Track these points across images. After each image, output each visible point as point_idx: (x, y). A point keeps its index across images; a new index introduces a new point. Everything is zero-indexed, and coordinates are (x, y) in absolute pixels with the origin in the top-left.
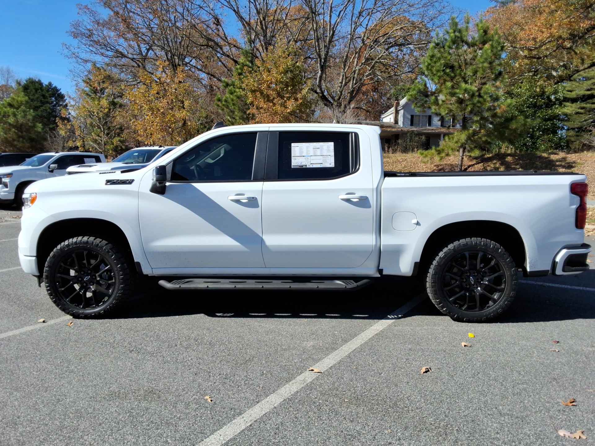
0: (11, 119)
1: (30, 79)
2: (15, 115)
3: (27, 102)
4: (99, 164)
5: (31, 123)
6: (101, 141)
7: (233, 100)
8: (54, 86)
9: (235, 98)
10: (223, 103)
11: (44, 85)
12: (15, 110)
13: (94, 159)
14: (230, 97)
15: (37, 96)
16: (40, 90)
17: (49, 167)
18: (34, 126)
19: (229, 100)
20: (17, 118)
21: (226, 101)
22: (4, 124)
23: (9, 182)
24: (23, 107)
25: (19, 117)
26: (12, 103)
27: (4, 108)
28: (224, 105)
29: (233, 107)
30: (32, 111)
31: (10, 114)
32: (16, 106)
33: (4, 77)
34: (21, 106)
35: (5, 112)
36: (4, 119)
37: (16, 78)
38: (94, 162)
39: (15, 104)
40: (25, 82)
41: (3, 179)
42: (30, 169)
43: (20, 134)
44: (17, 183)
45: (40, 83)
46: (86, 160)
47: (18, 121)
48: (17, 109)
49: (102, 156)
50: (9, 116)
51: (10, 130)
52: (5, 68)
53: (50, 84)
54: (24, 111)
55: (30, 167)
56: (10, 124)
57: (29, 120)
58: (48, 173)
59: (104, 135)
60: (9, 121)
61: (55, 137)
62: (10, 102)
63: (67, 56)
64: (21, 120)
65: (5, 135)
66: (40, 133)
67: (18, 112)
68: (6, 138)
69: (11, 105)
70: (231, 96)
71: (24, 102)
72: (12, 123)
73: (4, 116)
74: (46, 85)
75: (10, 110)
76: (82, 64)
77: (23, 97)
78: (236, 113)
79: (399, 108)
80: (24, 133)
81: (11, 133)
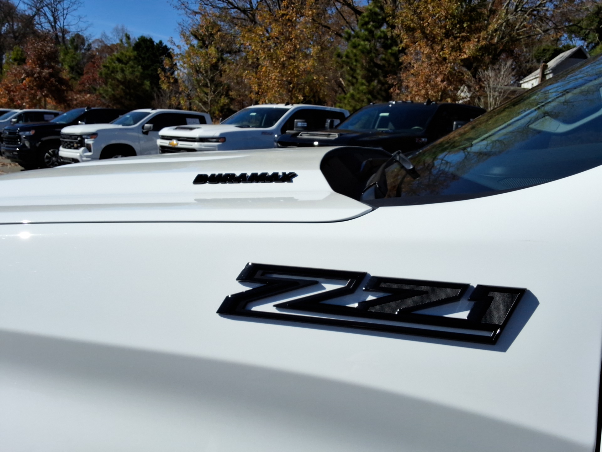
0: (119, 75)
1: (142, 37)
2: (123, 71)
3: (136, 58)
4: (203, 126)
5: (139, 80)
6: (208, 98)
7: (355, 55)
8: (164, 45)
9: (358, 53)
10: (344, 58)
11: (155, 44)
12: (123, 65)
13: (198, 120)
14: (352, 51)
15: (148, 55)
16: (151, 49)
17: (143, 127)
18: (142, 84)
19: (351, 55)
20: (125, 75)
21: (347, 56)
22: (112, 80)
23: (93, 144)
24: (131, 63)
25: (127, 73)
26: (120, 58)
27: (113, 63)
28: (344, 61)
29: (355, 64)
30: (140, 67)
31: (118, 69)
32: (124, 61)
33: (119, 36)
34: (129, 61)
35: (114, 68)
36: (113, 75)
37: (126, 32)
38: (197, 124)
39: (124, 59)
40: (137, 41)
41: (86, 140)
42: (120, 129)
43: (128, 91)
44: (103, 146)
45: (151, 41)
46: (188, 120)
47: (126, 78)
48: (126, 64)
49: (208, 117)
50: (117, 72)
51: (118, 86)
52: (120, 27)
53: (161, 42)
54: (132, 67)
55: (120, 126)
56: (118, 80)
57: (137, 77)
58: (141, 135)
59: (211, 91)
60: (118, 77)
61: (162, 96)
62: (119, 57)
63: (176, 7)
64: (129, 77)
65: (113, 92)
66: (147, 91)
67: (126, 68)
68: (113, 95)
69: (119, 60)
70: (355, 51)
71: (132, 58)
72: (120, 79)
73: (112, 72)
74: (157, 44)
75: (118, 65)
76: (191, 16)
77: (132, 52)
78: (358, 71)
79: (547, 72)
80: (132, 91)
81: (119, 90)
